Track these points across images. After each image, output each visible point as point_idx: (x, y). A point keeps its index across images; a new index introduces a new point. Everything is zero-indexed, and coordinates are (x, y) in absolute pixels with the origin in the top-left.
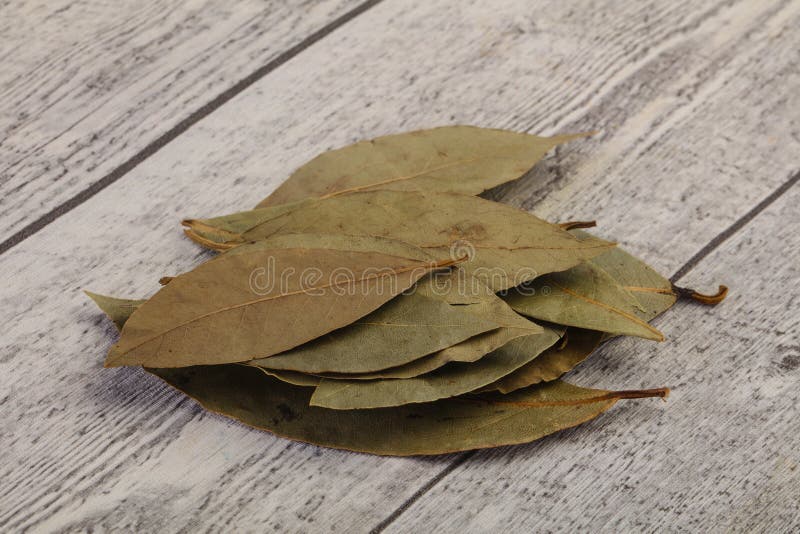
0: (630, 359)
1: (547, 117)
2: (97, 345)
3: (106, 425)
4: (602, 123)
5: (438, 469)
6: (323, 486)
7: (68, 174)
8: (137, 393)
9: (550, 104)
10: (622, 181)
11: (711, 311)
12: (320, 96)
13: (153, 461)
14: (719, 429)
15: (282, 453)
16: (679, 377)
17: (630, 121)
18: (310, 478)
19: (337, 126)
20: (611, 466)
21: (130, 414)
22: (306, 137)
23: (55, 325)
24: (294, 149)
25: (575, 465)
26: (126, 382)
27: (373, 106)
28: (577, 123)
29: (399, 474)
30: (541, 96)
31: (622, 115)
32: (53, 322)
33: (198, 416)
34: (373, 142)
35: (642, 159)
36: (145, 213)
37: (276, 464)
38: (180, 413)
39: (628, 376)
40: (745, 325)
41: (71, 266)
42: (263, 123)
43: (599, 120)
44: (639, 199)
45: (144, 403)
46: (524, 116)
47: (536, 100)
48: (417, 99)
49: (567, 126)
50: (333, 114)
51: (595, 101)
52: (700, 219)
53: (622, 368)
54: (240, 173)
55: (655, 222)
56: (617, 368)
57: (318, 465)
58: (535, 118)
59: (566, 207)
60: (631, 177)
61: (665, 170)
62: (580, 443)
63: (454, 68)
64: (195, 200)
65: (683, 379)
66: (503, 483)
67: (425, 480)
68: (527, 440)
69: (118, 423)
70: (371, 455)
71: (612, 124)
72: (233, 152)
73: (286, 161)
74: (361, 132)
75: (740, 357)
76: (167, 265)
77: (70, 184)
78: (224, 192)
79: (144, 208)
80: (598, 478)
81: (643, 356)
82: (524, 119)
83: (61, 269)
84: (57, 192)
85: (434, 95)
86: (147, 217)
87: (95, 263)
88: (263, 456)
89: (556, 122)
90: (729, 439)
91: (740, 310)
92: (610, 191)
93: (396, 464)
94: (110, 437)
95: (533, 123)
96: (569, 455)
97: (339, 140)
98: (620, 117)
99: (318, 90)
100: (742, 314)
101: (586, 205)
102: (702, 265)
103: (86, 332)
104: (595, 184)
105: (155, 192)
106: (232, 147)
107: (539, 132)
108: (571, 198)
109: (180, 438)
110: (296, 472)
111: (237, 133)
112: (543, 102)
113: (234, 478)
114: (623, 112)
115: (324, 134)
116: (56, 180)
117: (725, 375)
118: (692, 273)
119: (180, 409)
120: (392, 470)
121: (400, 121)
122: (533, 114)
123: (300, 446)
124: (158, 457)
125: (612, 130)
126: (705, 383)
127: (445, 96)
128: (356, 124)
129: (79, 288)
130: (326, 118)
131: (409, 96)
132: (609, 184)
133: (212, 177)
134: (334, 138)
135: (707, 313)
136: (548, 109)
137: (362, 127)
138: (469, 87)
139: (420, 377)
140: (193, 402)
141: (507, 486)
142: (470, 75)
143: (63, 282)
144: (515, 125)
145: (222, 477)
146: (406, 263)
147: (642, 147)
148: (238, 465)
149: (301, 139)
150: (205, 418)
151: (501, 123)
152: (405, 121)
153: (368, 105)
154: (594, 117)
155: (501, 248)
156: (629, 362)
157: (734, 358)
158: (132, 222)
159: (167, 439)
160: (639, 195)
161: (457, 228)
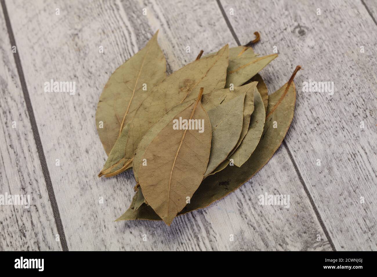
0: (269, 73)
1: (128, 46)
2: (141, 231)
3: (188, 244)
4: (144, 32)
5: (284, 149)
6: (269, 187)
7: (37, 206)
8: (177, 228)
9: (122, 42)
10: (178, 39)
11: (262, 42)
12: (61, 108)
13: (218, 237)
14: (320, 64)
15: (243, 194)
16: (287, 64)
17: (150, 24)
18: (262, 189)
19: (83, 109)
20: (318, 100)
21: (187, 235)
22: (80, 121)
23: (120, 241)
24: (83, 127)
25: (310, 110)
26: (169, 229)
27: (80, 94)
28: (138, 39)
29: (279, 162)
30: (115, 43)
31: (145, 24)
32: (118, 241)
33: (204, 213)
34: (100, 101)
35: (171, 28)
36: (80, 189)
37: (247, 198)
38: (198, 218)
39: (278, 77)
40: (275, 37)
41: (90, 224)
42: (61, 131)
43: (142, 32)
44: (191, 38)
45: (184, 227)
46: (122, 53)
47: (117, 46)
48: (88, 79)
49: (137, 43)
50: (75, 107)
51: (131, 29)
52: (215, 25)
53: (273, 77)
54: (83, 149)
55: (207, 38)
56: (271, 79)
57: (257, 185)
58: (126, 50)
59: (179, 60)
60: (178, 36)
61: (182, 25)
62: (300, 104)
63: (79, 62)
64: (86, 169)
65: (289, 63)
66: (303, 135)
67: (287, 156)
68: (292, 116)
69: (189, 240)
70: (263, 167)
71: (147, 30)
72: (70, 147)
73: (88, 132)
74: (92, 103)
75: (290, 44)
76: (115, 192)
77: (43, 207)
78: (89, 158)
79: (77, 188)
80: (321, 106)
81: (270, 69)
82: (124, 53)
83: (90, 228)
84: (45, 213)
85: (89, 73)
86: (82, 189)
87: (95, 216)
88: (240, 200)
89: (132, 45)
90: (327, 63)
91: (266, 34)
92: (181, 45)
93: (274, 161)
94: (195, 245)
95: (127, 51)
96: (304, 110)
97: (90, 112)
98: (145, 26)
99: (58, 106)
100: (269, 35)
101: (182, 54)
102: (238, 34)
103: (131, 233)
104: (174, 47)
105: (71, 181)
106: (67, 146)
107: (134, 52)
108: (175, 56)
109: (211, 223)
110: (256, 193)
111: (60, 141)
112: (119, 43)
113: (246, 213)
114: (144, 24)
115: (83, 114)
116: (38, 211)
117: (295, 52)
118: (240, 39)
119: (196, 218)
120: (276, 164)
121: (95, 89)
122: (123, 49)
123: (243, 187)
124: (216, 234)
125: (150, 31)
126: (295, 59)
127: (93, 70)
128: (85, 102)
129: (105, 226)
130: (75, 111)
131: (84, 81)
132: (177, 43)
133: (78, 159)
134: (88, 113)
135: (262, 44)
136: (124, 44)
137: (89, 102)
138: (94, 62)
139: (249, 129)
140: (195, 212)
141: (305, 134)
142: (87, 59)
143: (98, 229)
144: (125, 57)
145: (242, 217)
146: (191, 108)
147: (166, 26)
148: (239, 210)
149: (80, 123)
150: (207, 211)
151: (121, 60)
152: (97, 88)
153: (79, 95)
154: (139, 33)
155: (202, 78)
156: (271, 74)
157: (288, 46)
158: (81, 195)
159: (209, 227)
160: (190, 37)
161: (181, 88)
